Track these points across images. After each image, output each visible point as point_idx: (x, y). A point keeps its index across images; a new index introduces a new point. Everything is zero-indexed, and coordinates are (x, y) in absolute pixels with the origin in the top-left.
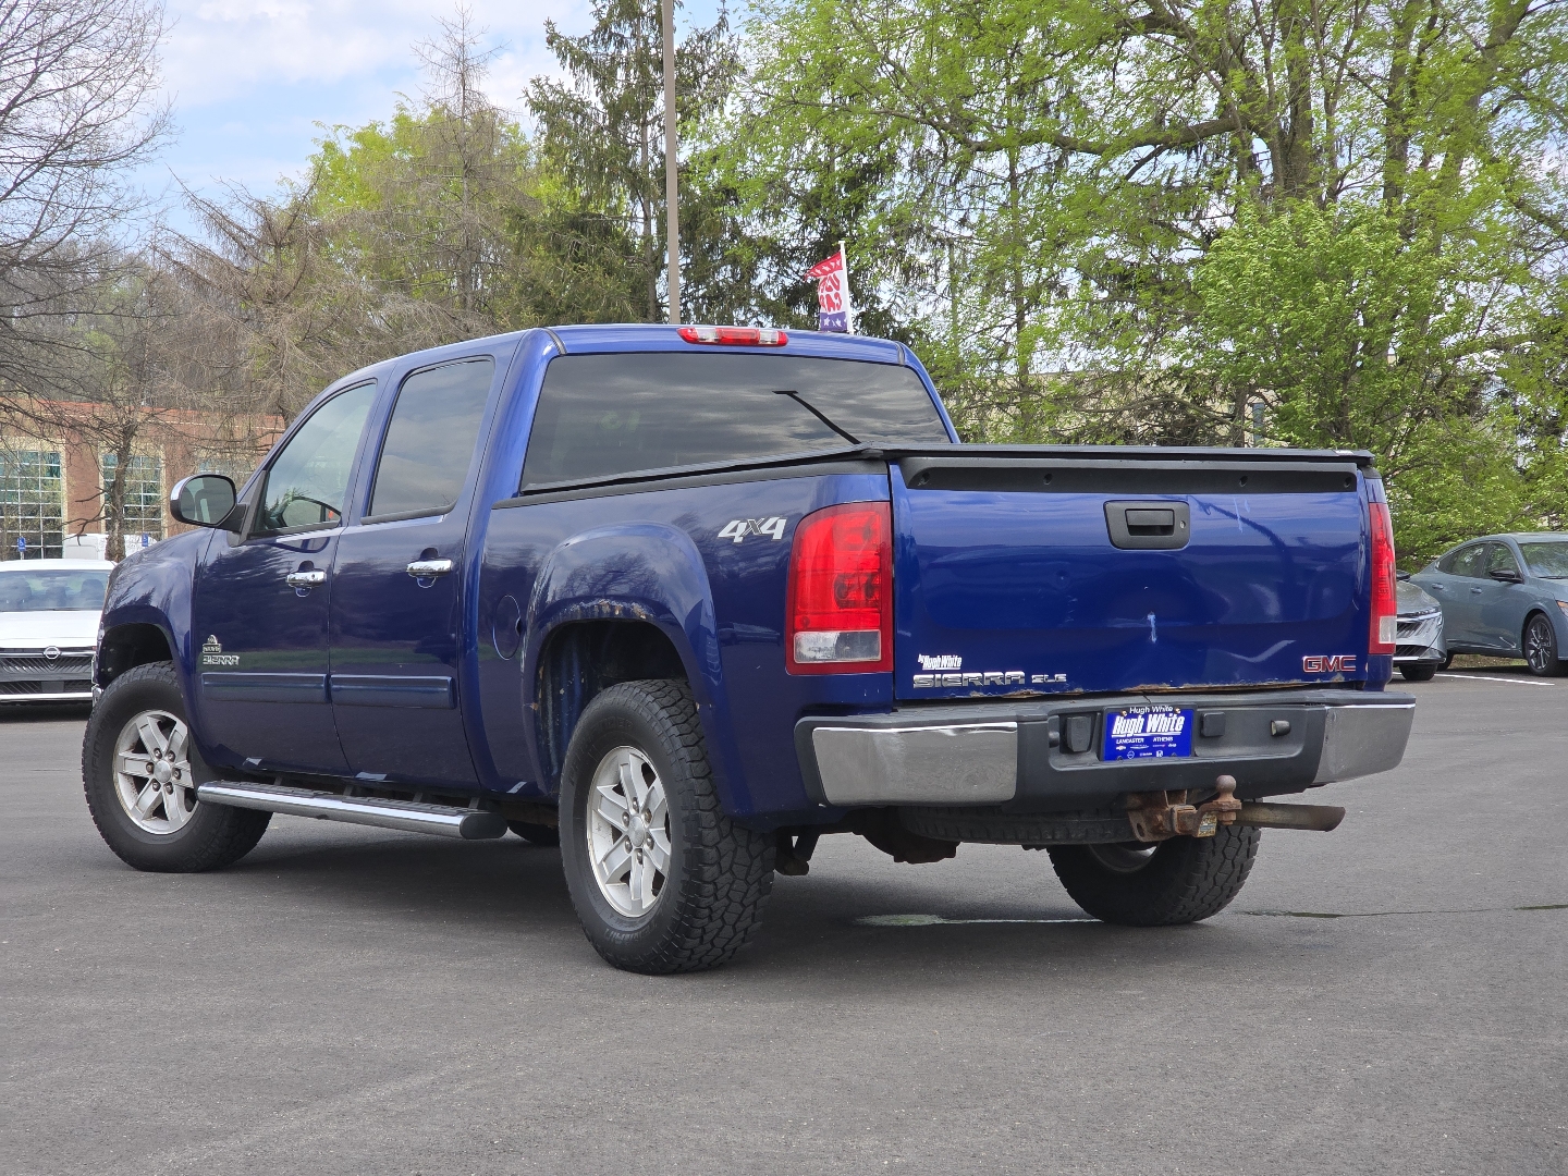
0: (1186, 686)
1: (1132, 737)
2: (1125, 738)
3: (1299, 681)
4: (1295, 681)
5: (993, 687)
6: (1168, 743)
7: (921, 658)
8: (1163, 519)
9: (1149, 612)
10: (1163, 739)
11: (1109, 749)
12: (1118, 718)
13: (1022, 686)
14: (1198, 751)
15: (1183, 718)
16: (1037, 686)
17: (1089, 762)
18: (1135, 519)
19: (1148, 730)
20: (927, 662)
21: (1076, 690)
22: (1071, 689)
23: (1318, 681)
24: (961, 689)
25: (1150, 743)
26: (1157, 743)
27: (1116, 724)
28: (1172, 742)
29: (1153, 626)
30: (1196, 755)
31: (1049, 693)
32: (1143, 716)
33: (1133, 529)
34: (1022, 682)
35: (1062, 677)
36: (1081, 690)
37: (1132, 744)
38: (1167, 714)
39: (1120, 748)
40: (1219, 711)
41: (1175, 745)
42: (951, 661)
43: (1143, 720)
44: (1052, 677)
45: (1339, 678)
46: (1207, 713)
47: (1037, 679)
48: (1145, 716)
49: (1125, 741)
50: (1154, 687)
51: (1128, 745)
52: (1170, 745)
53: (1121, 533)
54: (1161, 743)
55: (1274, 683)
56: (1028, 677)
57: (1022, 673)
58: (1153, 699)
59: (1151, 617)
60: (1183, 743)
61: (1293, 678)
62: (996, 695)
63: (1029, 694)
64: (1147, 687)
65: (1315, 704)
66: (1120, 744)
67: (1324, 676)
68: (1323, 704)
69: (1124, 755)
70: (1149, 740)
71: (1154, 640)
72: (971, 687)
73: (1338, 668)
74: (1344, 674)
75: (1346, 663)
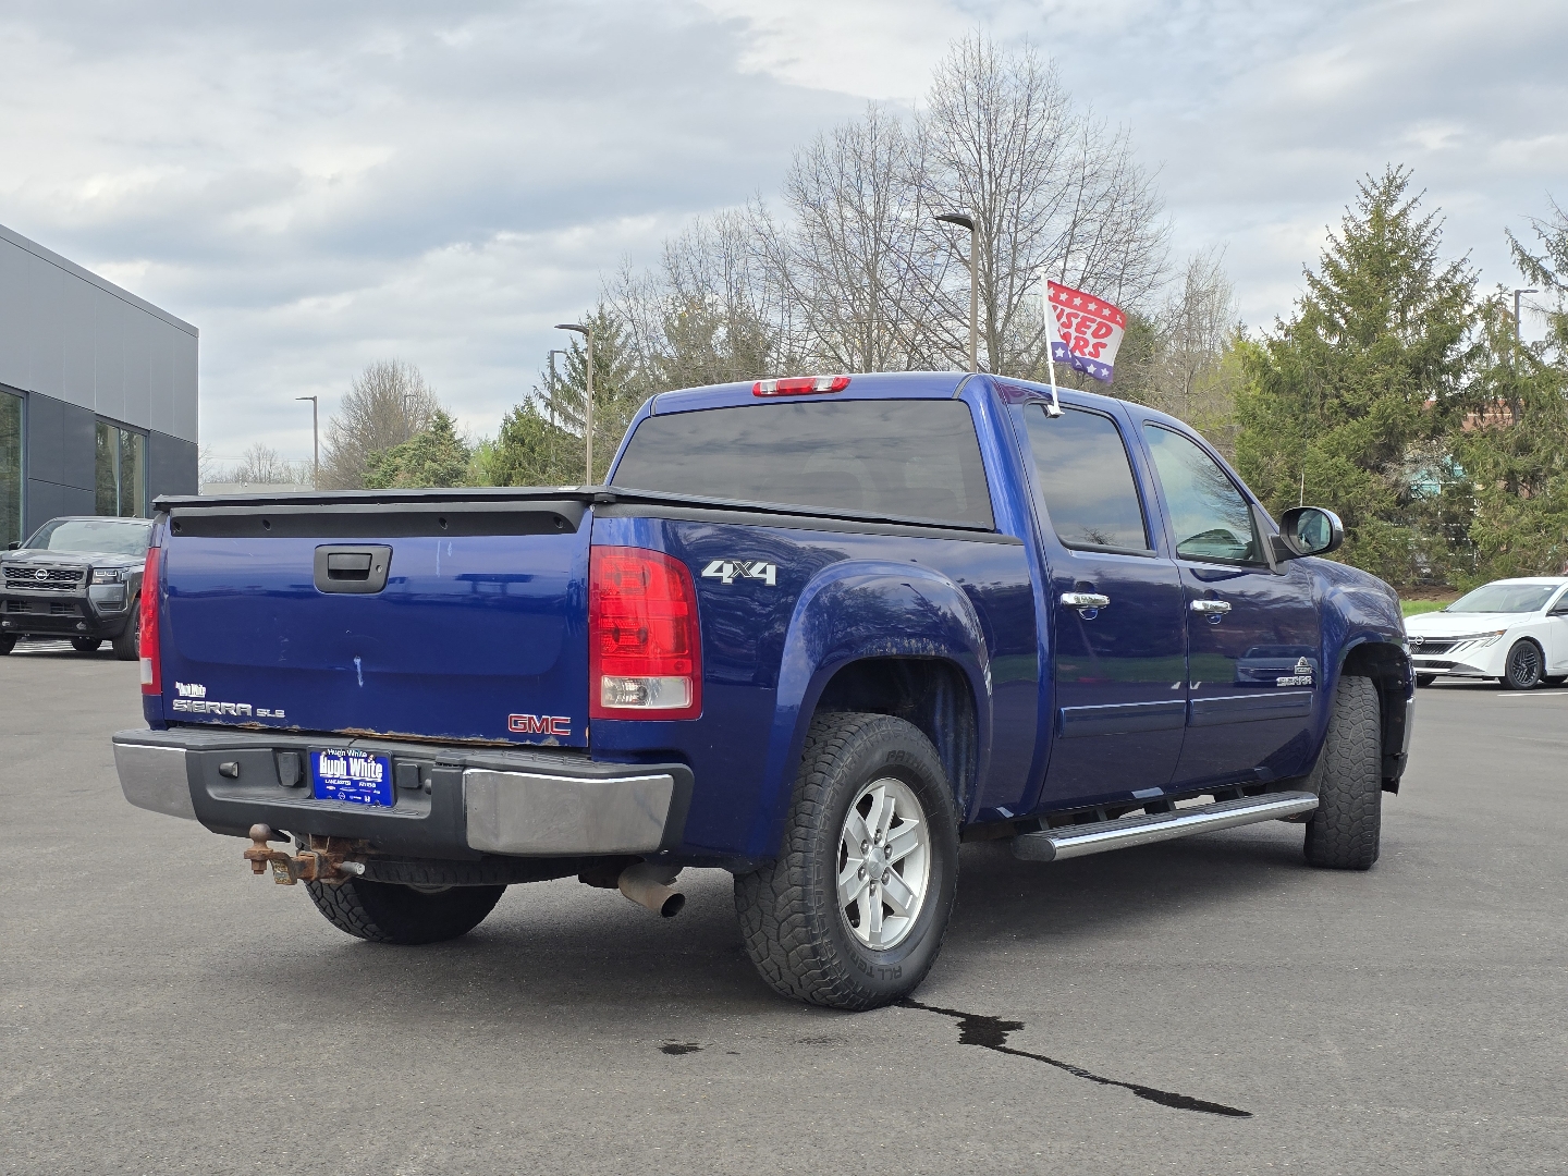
0: (390, 733)
1: (340, 779)
2: (332, 779)
3: (506, 740)
4: (501, 740)
5: (227, 716)
6: (372, 789)
7: (178, 685)
8: (363, 563)
9: (355, 657)
10: (367, 785)
11: (321, 789)
12: (323, 758)
13: (251, 718)
14: (399, 802)
15: (381, 766)
16: (263, 720)
18: (335, 562)
19: (352, 773)
20: (181, 688)
21: (294, 727)
22: (290, 725)
23: (528, 742)
24: (204, 715)
25: (358, 789)
26: (362, 788)
27: (321, 763)
28: (376, 788)
29: (359, 670)
31: (272, 727)
32: (346, 758)
33: (336, 574)
34: (250, 714)
35: (280, 714)
36: (298, 727)
37: (341, 786)
38: (367, 760)
39: (331, 788)
40: (416, 763)
41: (378, 792)
42: (198, 690)
43: (346, 763)
44: (272, 712)
45: (552, 742)
46: (402, 763)
47: (263, 712)
48: (348, 759)
49: (334, 782)
50: (360, 731)
51: (338, 786)
52: (374, 791)
53: (324, 577)
54: (366, 788)
55: (479, 739)
56: (254, 710)
57: (250, 706)
58: (354, 743)
59: (358, 661)
60: (384, 793)
61: (500, 737)
62: (230, 724)
63: (257, 726)
64: (353, 730)
66: (330, 785)
67: (533, 737)
68: (465, 766)
69: (334, 794)
70: (355, 783)
71: (361, 684)
72: (213, 715)
73: (547, 730)
74: (557, 737)
75: (556, 726)
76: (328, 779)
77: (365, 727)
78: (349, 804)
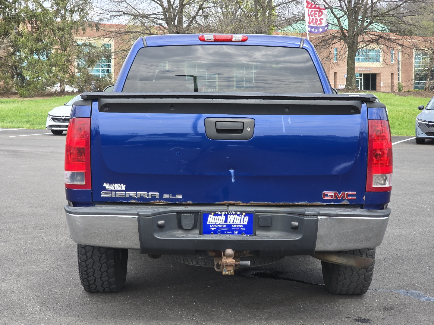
1: (219, 224)
2: (215, 224)
5: (142, 198)
6: (241, 228)
7: (105, 184)
8: (239, 126)
9: (230, 169)
10: (237, 226)
11: (207, 230)
12: (210, 216)
13: (157, 199)
14: (257, 233)
15: (247, 217)
16: (166, 199)
17: (195, 235)
18: (220, 126)
19: (228, 221)
20: (107, 186)
21: (188, 202)
22: (185, 201)
23: (332, 203)
24: (124, 198)
25: (230, 228)
26: (233, 228)
27: (209, 218)
28: (242, 228)
29: (233, 175)
30: (255, 235)
31: (173, 203)
32: (225, 215)
33: (219, 131)
34: (158, 197)
35: (179, 196)
36: (191, 202)
37: (220, 228)
38: (238, 215)
39: (213, 229)
40: (269, 215)
41: (244, 229)
42: (122, 187)
43: (224, 217)
45: (345, 202)
46: (262, 215)
47: (166, 196)
48: (226, 215)
49: (215, 226)
50: (232, 202)
51: (218, 228)
52: (242, 229)
53: (212, 132)
55: (305, 203)
56: (161, 195)
57: (158, 193)
58: (231, 208)
59: (232, 171)
60: (249, 229)
62: (143, 202)
63: (162, 202)
64: (228, 202)
65: (314, 216)
66: (213, 227)
67: (337, 201)
68: (317, 216)
69: (215, 232)
70: (229, 226)
71: (233, 181)
72: (131, 198)
73: (344, 198)
74: (349, 200)
75: (350, 195)
76: (212, 225)
77: (236, 200)
78: (224, 235)
